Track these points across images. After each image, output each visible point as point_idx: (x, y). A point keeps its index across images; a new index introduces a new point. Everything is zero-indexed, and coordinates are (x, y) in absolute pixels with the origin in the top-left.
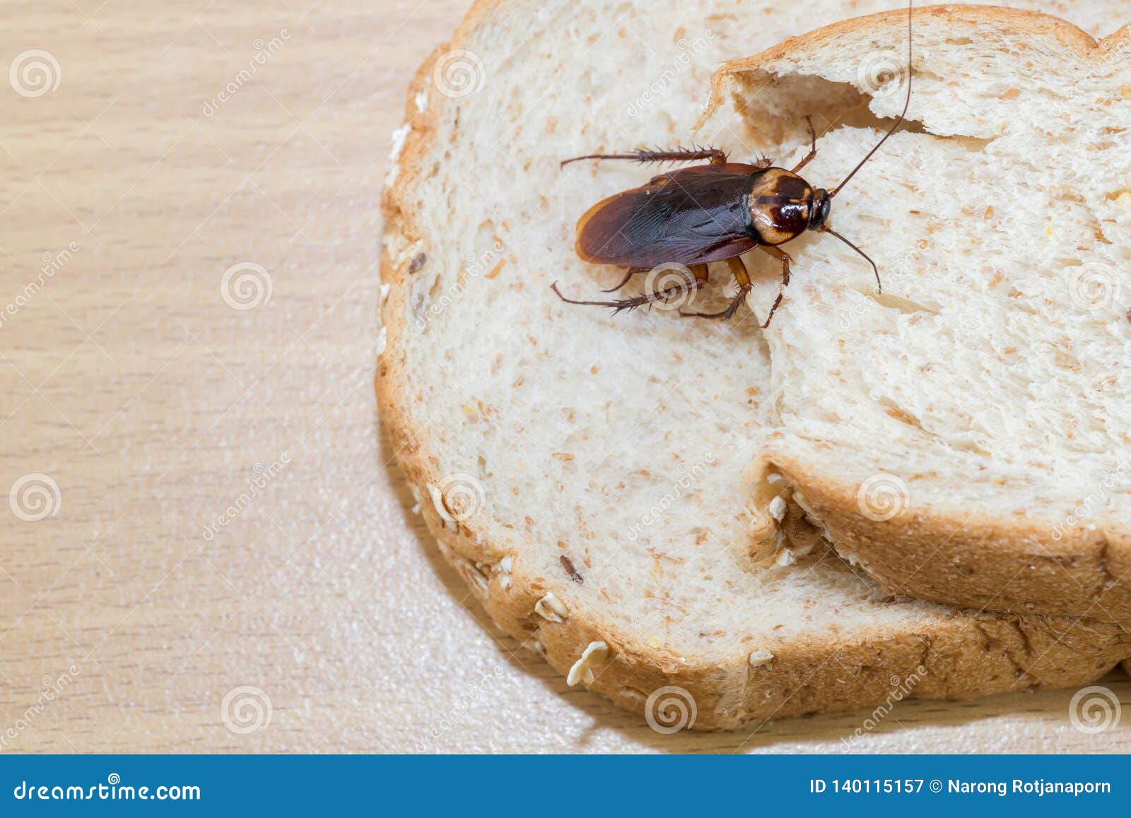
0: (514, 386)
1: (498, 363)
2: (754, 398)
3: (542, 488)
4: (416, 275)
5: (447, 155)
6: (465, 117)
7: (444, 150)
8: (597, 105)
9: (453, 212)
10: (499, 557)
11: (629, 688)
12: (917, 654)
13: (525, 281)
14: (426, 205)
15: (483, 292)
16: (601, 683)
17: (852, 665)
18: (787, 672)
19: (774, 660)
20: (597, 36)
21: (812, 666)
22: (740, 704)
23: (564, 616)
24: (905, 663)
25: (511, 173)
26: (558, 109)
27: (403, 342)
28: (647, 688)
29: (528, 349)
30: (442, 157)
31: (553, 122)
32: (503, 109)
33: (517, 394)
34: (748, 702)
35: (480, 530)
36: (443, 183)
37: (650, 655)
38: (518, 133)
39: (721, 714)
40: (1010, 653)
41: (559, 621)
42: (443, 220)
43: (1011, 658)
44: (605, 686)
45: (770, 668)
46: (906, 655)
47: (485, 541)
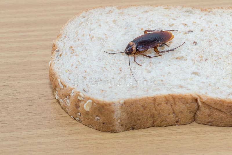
0: (75, 68)
1: (72, 65)
2: (121, 69)
4: (57, 52)
5: (64, 39)
6: (68, 34)
8: (92, 32)
9: (65, 45)
10: (71, 90)
11: (97, 116)
12: (153, 103)
13: (78, 54)
14: (60, 44)
15: (70, 55)
16: (91, 117)
17: (140, 105)
18: (127, 107)
19: (125, 103)
20: (92, 23)
21: (132, 105)
22: (119, 116)
23: (84, 97)
24: (151, 106)
25: (76, 41)
26: (84, 33)
27: (54, 61)
28: (100, 113)
29: (78, 63)
30: (63, 39)
31: (84, 34)
32: (74, 33)
33: (76, 69)
34: (120, 117)
35: (68, 85)
36: (63, 42)
37: (100, 101)
38: (77, 36)
39: (115, 119)
40: (172, 105)
41: (83, 99)
42: (63, 46)
43: (172, 107)
44: (92, 118)
45: (124, 105)
46: (151, 103)
47: (69, 87)
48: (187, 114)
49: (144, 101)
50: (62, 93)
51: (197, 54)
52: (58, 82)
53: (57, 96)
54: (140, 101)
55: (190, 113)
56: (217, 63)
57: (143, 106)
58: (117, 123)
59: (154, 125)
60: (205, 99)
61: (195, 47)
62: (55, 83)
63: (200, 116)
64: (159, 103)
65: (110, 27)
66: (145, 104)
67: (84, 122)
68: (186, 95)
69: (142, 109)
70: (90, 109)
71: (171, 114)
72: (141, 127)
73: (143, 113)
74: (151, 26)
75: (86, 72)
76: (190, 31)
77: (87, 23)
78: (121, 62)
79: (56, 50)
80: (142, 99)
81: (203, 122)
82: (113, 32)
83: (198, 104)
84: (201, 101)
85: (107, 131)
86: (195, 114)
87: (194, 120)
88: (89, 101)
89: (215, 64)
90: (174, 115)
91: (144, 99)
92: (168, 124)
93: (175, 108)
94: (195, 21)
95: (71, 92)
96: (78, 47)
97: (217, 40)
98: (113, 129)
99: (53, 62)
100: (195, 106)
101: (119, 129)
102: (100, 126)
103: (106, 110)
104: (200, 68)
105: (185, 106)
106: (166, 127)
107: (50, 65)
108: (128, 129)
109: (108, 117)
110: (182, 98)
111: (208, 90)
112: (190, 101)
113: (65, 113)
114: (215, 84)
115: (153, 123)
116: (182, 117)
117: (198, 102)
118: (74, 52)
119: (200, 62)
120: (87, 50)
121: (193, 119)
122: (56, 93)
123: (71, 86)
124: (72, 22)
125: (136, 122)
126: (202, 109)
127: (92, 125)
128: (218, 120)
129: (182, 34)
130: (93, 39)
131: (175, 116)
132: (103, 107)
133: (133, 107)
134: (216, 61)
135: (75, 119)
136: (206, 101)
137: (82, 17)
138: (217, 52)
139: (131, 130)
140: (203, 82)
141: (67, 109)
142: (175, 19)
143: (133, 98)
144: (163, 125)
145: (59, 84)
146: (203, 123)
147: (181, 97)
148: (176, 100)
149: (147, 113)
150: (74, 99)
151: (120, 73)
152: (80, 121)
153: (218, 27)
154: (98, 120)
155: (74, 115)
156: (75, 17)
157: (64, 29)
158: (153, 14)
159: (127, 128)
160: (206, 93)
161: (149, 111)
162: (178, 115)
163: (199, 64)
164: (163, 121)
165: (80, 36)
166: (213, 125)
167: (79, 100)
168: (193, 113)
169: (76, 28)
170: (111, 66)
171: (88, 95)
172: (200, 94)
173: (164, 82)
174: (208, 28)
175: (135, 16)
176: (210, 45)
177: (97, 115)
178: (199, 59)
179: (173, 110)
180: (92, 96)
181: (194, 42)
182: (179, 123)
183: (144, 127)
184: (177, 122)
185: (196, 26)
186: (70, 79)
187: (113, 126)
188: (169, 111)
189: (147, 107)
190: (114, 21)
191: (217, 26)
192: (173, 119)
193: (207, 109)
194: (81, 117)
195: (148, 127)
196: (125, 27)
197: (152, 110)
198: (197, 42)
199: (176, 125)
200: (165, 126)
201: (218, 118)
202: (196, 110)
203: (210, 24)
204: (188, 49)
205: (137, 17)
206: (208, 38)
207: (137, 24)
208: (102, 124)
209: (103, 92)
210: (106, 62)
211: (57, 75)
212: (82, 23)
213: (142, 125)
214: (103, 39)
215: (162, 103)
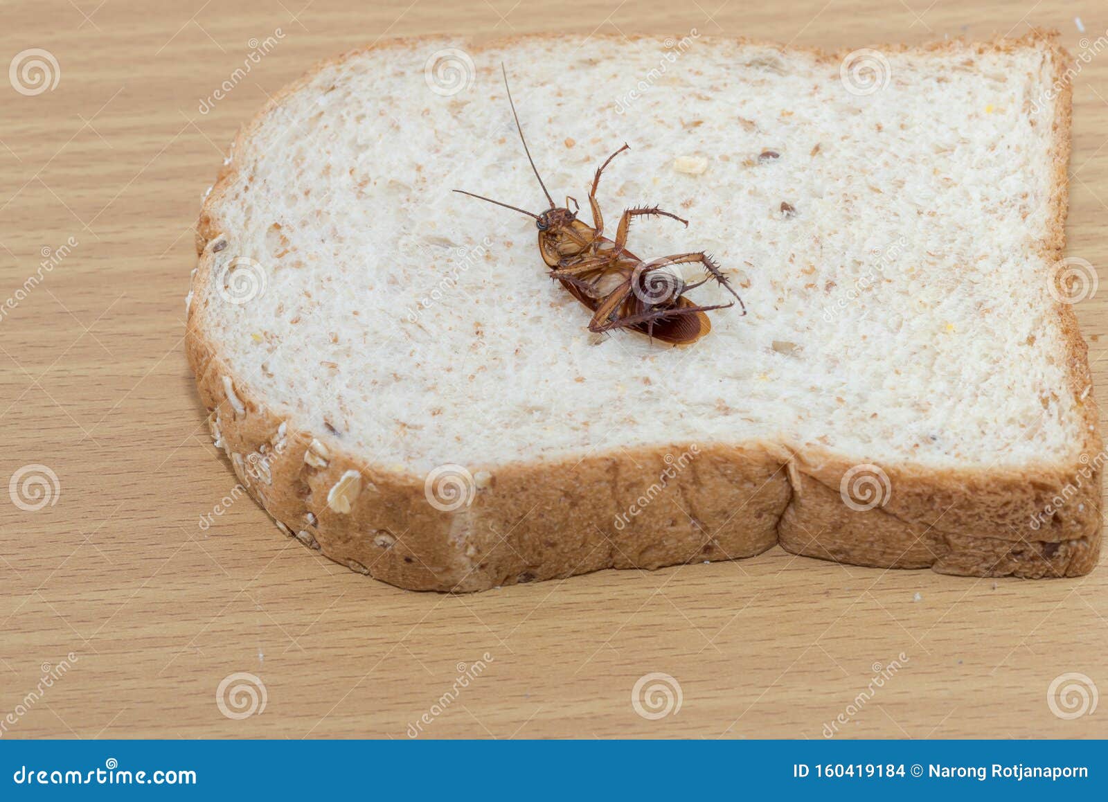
0: (292, 322)
1: (280, 310)
2: (479, 328)
3: (312, 385)
4: (218, 253)
5: (247, 188)
6: (261, 165)
7: (244, 186)
8: (362, 156)
9: (249, 219)
10: (277, 423)
11: (381, 532)
12: (608, 482)
13: (304, 260)
14: (229, 215)
15: (271, 265)
16: (358, 535)
17: (556, 489)
18: (504, 497)
19: (493, 482)
20: (363, 116)
21: (523, 489)
22: (468, 533)
23: (327, 458)
24: (599, 492)
25: (294, 197)
26: (332, 159)
27: (207, 293)
28: (394, 521)
29: (303, 301)
30: (242, 189)
31: (328, 167)
32: (290, 160)
33: (295, 328)
34: (476, 536)
35: (262, 402)
36: (242, 204)
37: (394, 475)
38: (301, 174)
39: (454, 544)
40: (683, 489)
41: (323, 464)
42: (241, 224)
43: (684, 495)
44: (362, 538)
45: (490, 491)
46: (599, 481)
47: (266, 410)
48: (746, 521)
49: (573, 476)
50: (238, 432)
51: (791, 261)
52: (223, 387)
53: (218, 436)
54: (556, 474)
55: (759, 516)
56: (874, 298)
57: (566, 494)
58: (464, 560)
59: (614, 563)
60: (817, 466)
61: (784, 227)
62: (211, 387)
63: (801, 526)
64: (634, 480)
65: (436, 132)
66: (575, 488)
67: (330, 549)
68: (740, 449)
69: (565, 503)
70: (351, 505)
71: (681, 521)
72: (559, 572)
73: (566, 519)
74: (606, 127)
75: (335, 341)
76: (766, 154)
77: (344, 112)
78: (482, 296)
79: (216, 241)
80: (563, 465)
81: (814, 550)
82: (448, 156)
83: (789, 481)
84: (800, 473)
85: (422, 588)
86: (781, 518)
87: (779, 541)
88: (349, 473)
89: (863, 307)
90: (694, 525)
91: (572, 465)
92: (670, 559)
93: (697, 499)
94: (789, 109)
95: (277, 432)
96: (304, 224)
97: (876, 195)
98: (446, 582)
99: (201, 299)
100: (780, 489)
101: (473, 581)
102: (393, 567)
103: (417, 513)
104: (803, 322)
105: (737, 491)
106: (663, 571)
107: (191, 313)
108: (507, 581)
109: (425, 537)
110: (727, 460)
111: (830, 423)
112: (756, 470)
113: (254, 507)
114: (862, 399)
115: (611, 556)
116: (727, 533)
117: (790, 476)
118: (289, 248)
119: (805, 296)
120: (341, 240)
121: (774, 539)
122: (215, 425)
123: (276, 408)
124: (280, 110)
125: (540, 554)
126: (808, 502)
127: (360, 564)
128: (872, 543)
129: (733, 166)
130: (368, 189)
131: (699, 528)
132: (406, 498)
133: (528, 497)
134: (869, 289)
135: (293, 534)
136: (821, 472)
137: (322, 88)
138: (875, 248)
139: (519, 582)
140: (813, 389)
141: (258, 491)
142: (708, 99)
143: (528, 459)
144: (650, 564)
145: (225, 395)
146: (815, 553)
147: (719, 456)
148: (702, 466)
149: (585, 519)
150: (287, 463)
151: (474, 346)
152: (315, 545)
153: (883, 134)
154: (385, 546)
155: (290, 522)
156: (293, 90)
157: (246, 143)
158: (615, 76)
159: (504, 575)
160: (823, 439)
161: (593, 512)
162: (709, 525)
163: (801, 305)
164: (649, 548)
165: (311, 177)
166: (852, 562)
167: (307, 465)
168: (773, 517)
169: (297, 137)
170: (438, 315)
171: (344, 447)
172: (801, 446)
173: (653, 388)
174: (843, 139)
175: (542, 84)
176: (850, 219)
177: (381, 526)
178: (801, 283)
179: (689, 504)
180: (360, 455)
181: (785, 207)
182: (715, 556)
183: (573, 571)
184: (708, 549)
185: (795, 130)
186: (271, 375)
187: (448, 569)
188: (674, 512)
189: (583, 497)
190: (456, 107)
191: (879, 128)
192: (690, 538)
193: (826, 502)
194: (316, 532)
195: (589, 569)
196: (499, 135)
197: (606, 506)
198: (796, 206)
199: (702, 561)
200: (660, 567)
201: (871, 539)
202: (785, 505)
203: (853, 119)
204: (759, 236)
205: (548, 86)
206: (841, 184)
207: (550, 121)
208: (401, 564)
209: (405, 434)
210: (417, 296)
211: (217, 358)
212: (322, 113)
213: (566, 565)
214: (407, 188)
215: (645, 479)
